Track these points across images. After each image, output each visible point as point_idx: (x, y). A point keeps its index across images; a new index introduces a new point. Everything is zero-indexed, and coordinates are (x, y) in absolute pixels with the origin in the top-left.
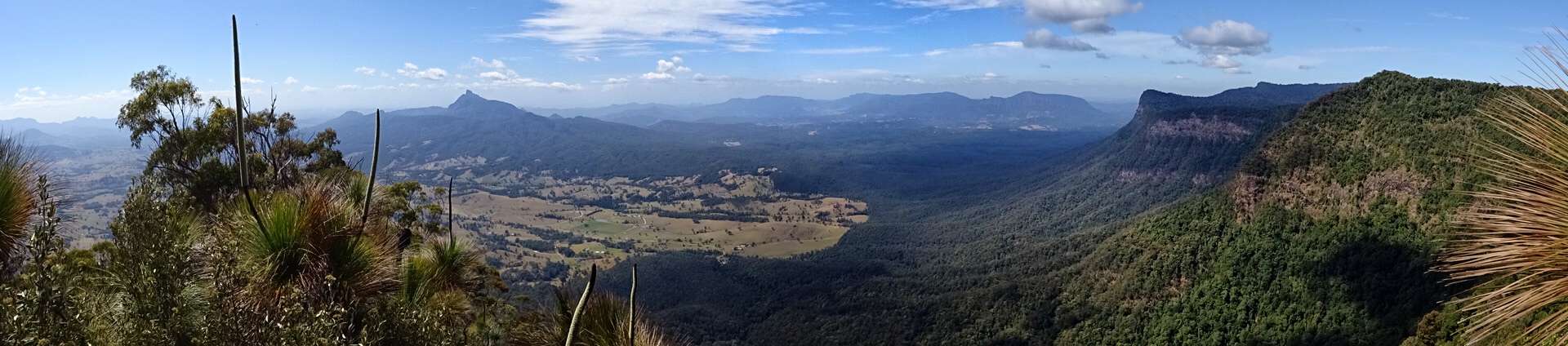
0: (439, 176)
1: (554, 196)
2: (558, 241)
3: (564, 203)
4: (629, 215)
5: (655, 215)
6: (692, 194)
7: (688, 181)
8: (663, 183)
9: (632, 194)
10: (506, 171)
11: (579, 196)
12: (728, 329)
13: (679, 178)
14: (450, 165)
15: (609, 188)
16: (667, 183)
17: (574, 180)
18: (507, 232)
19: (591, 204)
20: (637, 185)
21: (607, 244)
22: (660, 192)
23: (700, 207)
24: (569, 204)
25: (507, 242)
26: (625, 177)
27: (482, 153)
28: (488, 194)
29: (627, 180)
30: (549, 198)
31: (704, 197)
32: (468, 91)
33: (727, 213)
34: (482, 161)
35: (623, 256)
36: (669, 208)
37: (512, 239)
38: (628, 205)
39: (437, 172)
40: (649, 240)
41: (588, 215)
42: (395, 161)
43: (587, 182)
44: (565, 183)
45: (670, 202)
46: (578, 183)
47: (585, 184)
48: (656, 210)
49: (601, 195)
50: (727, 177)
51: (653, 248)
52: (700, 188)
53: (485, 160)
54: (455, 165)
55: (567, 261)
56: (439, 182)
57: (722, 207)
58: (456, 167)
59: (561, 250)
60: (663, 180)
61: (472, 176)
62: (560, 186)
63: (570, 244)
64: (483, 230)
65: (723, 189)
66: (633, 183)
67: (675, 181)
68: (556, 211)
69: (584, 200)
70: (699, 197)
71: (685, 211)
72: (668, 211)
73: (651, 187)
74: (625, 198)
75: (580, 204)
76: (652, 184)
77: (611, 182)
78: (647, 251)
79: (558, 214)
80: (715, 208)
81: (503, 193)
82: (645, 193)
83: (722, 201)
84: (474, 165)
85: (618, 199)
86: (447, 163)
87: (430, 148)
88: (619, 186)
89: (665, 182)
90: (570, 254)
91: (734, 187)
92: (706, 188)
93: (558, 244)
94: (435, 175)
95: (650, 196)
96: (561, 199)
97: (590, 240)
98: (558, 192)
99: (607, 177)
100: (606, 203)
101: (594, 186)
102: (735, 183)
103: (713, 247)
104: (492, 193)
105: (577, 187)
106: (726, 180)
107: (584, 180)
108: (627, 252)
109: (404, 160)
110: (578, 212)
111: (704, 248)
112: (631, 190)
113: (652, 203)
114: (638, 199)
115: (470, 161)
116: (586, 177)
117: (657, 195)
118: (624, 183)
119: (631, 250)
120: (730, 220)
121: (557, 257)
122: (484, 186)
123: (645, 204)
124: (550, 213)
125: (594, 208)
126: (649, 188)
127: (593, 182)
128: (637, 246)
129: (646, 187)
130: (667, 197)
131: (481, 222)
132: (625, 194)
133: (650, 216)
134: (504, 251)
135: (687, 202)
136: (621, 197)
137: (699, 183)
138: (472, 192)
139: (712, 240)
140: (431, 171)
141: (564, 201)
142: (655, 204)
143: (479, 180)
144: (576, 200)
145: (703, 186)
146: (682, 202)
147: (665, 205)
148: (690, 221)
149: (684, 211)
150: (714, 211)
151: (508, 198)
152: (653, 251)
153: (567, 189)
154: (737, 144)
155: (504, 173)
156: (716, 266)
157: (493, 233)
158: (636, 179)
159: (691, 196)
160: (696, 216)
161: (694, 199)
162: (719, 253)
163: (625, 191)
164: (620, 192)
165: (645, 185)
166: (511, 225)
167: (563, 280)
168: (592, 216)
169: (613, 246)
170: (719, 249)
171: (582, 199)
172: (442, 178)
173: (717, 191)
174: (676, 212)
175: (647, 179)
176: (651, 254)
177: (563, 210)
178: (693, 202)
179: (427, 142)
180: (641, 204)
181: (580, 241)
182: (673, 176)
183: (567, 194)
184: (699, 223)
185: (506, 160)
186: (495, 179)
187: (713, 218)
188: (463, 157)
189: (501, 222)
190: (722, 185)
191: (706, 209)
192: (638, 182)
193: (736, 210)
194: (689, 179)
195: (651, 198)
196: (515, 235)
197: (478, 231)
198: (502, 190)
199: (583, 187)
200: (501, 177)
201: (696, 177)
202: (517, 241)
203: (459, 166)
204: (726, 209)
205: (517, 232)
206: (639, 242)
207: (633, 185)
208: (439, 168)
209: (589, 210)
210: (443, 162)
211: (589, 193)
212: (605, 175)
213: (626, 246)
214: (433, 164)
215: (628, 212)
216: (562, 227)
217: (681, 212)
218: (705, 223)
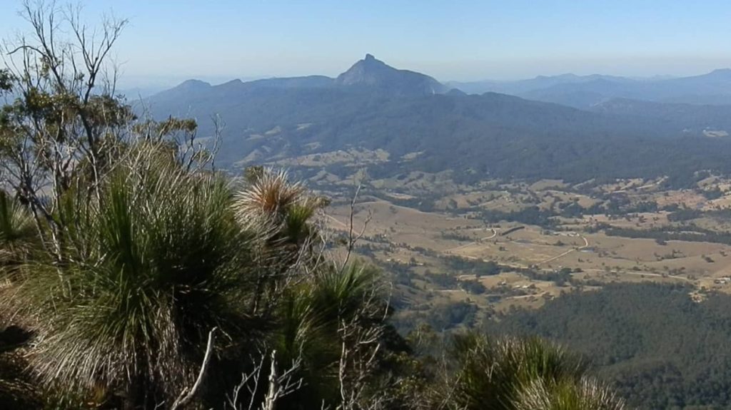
0: (323, 173)
1: (456, 207)
2: (461, 272)
3: (469, 218)
4: (563, 234)
5: (602, 233)
6: (655, 204)
7: (650, 185)
8: (613, 187)
9: (569, 204)
10: (418, 173)
11: (490, 206)
12: (702, 391)
13: (636, 181)
14: (339, 159)
15: (534, 195)
16: (618, 189)
17: (483, 183)
18: (413, 260)
19: (510, 218)
20: (576, 192)
21: (533, 274)
22: (609, 201)
23: (666, 223)
24: (477, 218)
25: (414, 275)
26: (556, 179)
27: (384, 143)
28: (389, 204)
29: (559, 183)
30: (448, 210)
31: (674, 207)
32: (368, 55)
33: (705, 231)
34: (383, 155)
35: (555, 292)
36: (621, 223)
37: (420, 271)
38: (563, 219)
39: (317, 169)
40: (592, 269)
41: (504, 234)
42: (256, 151)
43: (503, 186)
44: (470, 188)
45: (622, 214)
46: (489, 188)
47: (500, 189)
48: (604, 226)
49: (523, 206)
50: (707, 180)
51: (598, 280)
52: (667, 195)
53: (387, 154)
54: (345, 160)
55: (474, 299)
56: (319, 183)
57: (701, 222)
58: (346, 163)
59: (466, 285)
60: (613, 183)
61: (368, 177)
62: (463, 192)
63: (478, 276)
64: (379, 255)
65: (700, 197)
66: (570, 186)
67: (630, 185)
68: (458, 228)
69: (501, 212)
70: (666, 208)
71: (644, 228)
72: (620, 228)
73: (595, 193)
74: (557, 210)
75: (493, 218)
76: (597, 189)
77: (537, 186)
78: (589, 284)
79: (461, 233)
80: (688, 223)
81: (410, 204)
82: (586, 201)
83: (697, 214)
84: (371, 161)
85: (546, 210)
86: (333, 157)
87: (308, 134)
88: (549, 193)
89: (616, 186)
90: (479, 289)
91: (718, 194)
92: (676, 197)
93: (463, 277)
94: (314, 174)
95: (593, 207)
96: (465, 210)
97: (508, 270)
98: (461, 201)
99: (531, 179)
100: (531, 216)
101: (513, 192)
102: (718, 189)
103: (684, 278)
104: (394, 204)
105: (487, 194)
106: (705, 185)
107: (498, 184)
108: (560, 285)
109: (268, 149)
110: (490, 230)
111: (673, 279)
112: (566, 197)
113: (596, 216)
114: (576, 211)
115: (366, 156)
116: (501, 180)
117: (604, 205)
118: (556, 188)
119: (567, 283)
120: (710, 241)
121: (459, 295)
122: (383, 192)
123: (587, 218)
124: (449, 233)
125: (514, 224)
126: (593, 194)
127: (510, 186)
128: (576, 276)
129: (587, 193)
130: (617, 206)
131: (377, 244)
132: (558, 203)
133: (595, 235)
134: (407, 287)
135: (646, 215)
136: (552, 208)
137: (666, 186)
138: (368, 200)
139: (683, 268)
140: (308, 167)
141: (471, 213)
142: (601, 218)
143: (378, 183)
144: (486, 213)
145: (671, 192)
146: (640, 215)
147: (615, 218)
148: (651, 242)
149: (644, 226)
150: (687, 229)
151: (417, 211)
152: (597, 285)
153: (473, 197)
154: (722, 134)
155: (413, 175)
156: (690, 306)
157: (393, 260)
158: (574, 182)
159: (653, 207)
160: (659, 235)
161: (658, 211)
162: (692, 287)
163: (558, 199)
164: (550, 200)
165: (585, 191)
166: (420, 250)
167: (471, 325)
168: (509, 235)
169: (540, 278)
170: (692, 282)
171: (495, 212)
172: (324, 177)
173: (691, 200)
174: (631, 229)
175: (590, 181)
176: (596, 288)
177: (468, 228)
178: (655, 215)
179: (302, 127)
180: (581, 217)
181: (494, 270)
182: (627, 178)
183: (472, 204)
184: (665, 244)
185: (418, 157)
186: (400, 184)
187: (685, 238)
188: (357, 149)
189: (405, 246)
190: (700, 192)
191: (675, 224)
192: (575, 187)
193: (719, 227)
194: (650, 181)
195: (595, 210)
196: (425, 265)
197: (373, 257)
198: (410, 200)
199: (496, 193)
200: (411, 181)
201: (661, 180)
202: (427, 274)
203: (350, 162)
204: (704, 227)
205: (428, 261)
206: (579, 270)
207: (568, 190)
208: (320, 163)
209: (505, 226)
210: (326, 155)
211: (506, 202)
212: (529, 176)
213: (560, 277)
214: (312, 156)
215: (561, 230)
216: (468, 251)
217: (639, 228)
218: (673, 244)
